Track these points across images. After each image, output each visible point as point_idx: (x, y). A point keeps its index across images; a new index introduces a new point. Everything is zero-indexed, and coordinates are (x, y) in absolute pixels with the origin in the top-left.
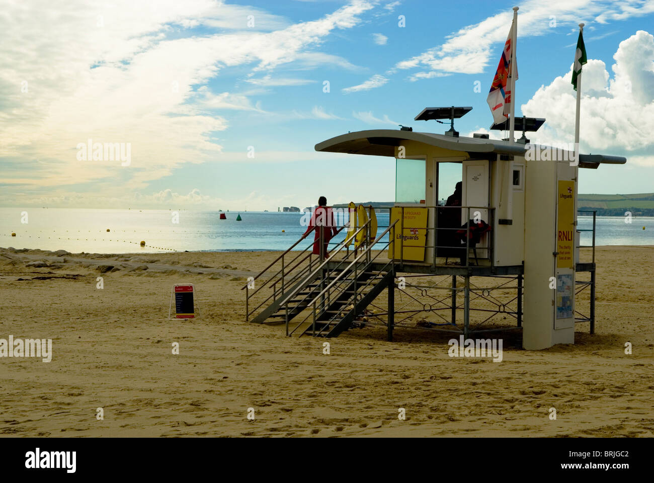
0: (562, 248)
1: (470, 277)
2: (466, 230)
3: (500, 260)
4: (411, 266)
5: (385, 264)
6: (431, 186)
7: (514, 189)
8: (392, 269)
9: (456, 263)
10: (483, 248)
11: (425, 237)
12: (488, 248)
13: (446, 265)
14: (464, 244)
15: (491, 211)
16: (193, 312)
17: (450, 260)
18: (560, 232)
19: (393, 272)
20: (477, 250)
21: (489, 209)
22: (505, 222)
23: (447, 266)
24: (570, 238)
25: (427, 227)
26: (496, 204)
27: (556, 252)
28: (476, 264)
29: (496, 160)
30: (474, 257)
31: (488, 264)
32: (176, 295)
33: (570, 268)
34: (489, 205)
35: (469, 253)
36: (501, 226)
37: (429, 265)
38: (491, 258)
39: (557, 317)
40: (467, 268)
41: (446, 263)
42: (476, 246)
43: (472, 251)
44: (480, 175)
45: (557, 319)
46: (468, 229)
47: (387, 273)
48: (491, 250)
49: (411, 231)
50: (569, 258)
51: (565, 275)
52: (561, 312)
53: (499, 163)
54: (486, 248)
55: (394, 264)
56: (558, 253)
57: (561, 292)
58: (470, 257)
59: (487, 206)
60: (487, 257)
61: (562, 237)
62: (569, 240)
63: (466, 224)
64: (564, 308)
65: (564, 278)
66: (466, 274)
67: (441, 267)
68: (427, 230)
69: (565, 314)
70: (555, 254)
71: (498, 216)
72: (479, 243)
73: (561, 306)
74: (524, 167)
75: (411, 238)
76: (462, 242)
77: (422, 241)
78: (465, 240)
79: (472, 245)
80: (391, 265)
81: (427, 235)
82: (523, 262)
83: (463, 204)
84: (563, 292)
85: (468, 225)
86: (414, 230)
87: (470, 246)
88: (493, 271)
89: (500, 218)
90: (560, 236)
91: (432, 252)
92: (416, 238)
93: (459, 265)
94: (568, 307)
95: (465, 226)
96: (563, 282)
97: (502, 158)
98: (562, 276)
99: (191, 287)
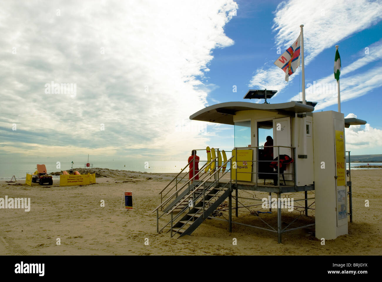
0: (339, 173)
1: (281, 194)
2: (277, 162)
3: (300, 182)
4: (242, 185)
5: (226, 183)
6: (254, 136)
7: (307, 136)
8: (230, 187)
9: (271, 184)
10: (289, 174)
11: (251, 167)
12: (292, 174)
13: (264, 184)
14: (276, 171)
15: (293, 150)
16: (132, 206)
17: (267, 181)
18: (338, 163)
19: (231, 189)
20: (285, 175)
21: (292, 148)
22: (302, 157)
23: (265, 186)
24: (343, 167)
25: (253, 160)
26: (295, 145)
27: (336, 176)
28: (284, 184)
29: (295, 117)
30: (283, 179)
31: (292, 184)
32: (125, 197)
33: (344, 186)
34: (291, 145)
35: (280, 176)
36: (300, 159)
37: (253, 185)
38: (294, 180)
39: (339, 218)
40: (278, 188)
41: (264, 183)
42: (284, 173)
43: (281, 175)
44: (285, 127)
45: (339, 220)
46: (278, 161)
47: (228, 189)
48: (294, 174)
49: (243, 163)
50: (343, 180)
51: (341, 191)
52: (340, 215)
53: (296, 119)
54: (290, 174)
55: (232, 184)
56: (337, 177)
57: (340, 202)
58: (280, 179)
59: (290, 146)
60: (291, 180)
61: (339, 166)
62: (343, 168)
63: (277, 158)
64: (342, 212)
65: (341, 193)
66: (277, 191)
67: (261, 187)
68: (253, 163)
69: (343, 216)
70: (336, 178)
71: (297, 153)
72: (286, 170)
73: (340, 211)
74: (312, 123)
75: (243, 167)
76: (275, 170)
77: (249, 169)
78: (276, 168)
79: (281, 172)
80: (230, 184)
81: (252, 166)
82: (314, 182)
83: (274, 145)
84: (341, 201)
85: (279, 158)
86: (245, 162)
87: (280, 173)
88: (296, 189)
89: (299, 154)
90: (338, 166)
91: (255, 176)
92: (246, 167)
93: (273, 184)
94: (344, 211)
95: (277, 159)
96: (341, 195)
97: (299, 116)
98: (340, 191)
99: (131, 193)
